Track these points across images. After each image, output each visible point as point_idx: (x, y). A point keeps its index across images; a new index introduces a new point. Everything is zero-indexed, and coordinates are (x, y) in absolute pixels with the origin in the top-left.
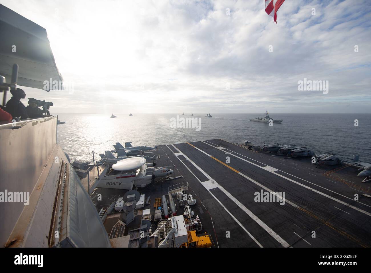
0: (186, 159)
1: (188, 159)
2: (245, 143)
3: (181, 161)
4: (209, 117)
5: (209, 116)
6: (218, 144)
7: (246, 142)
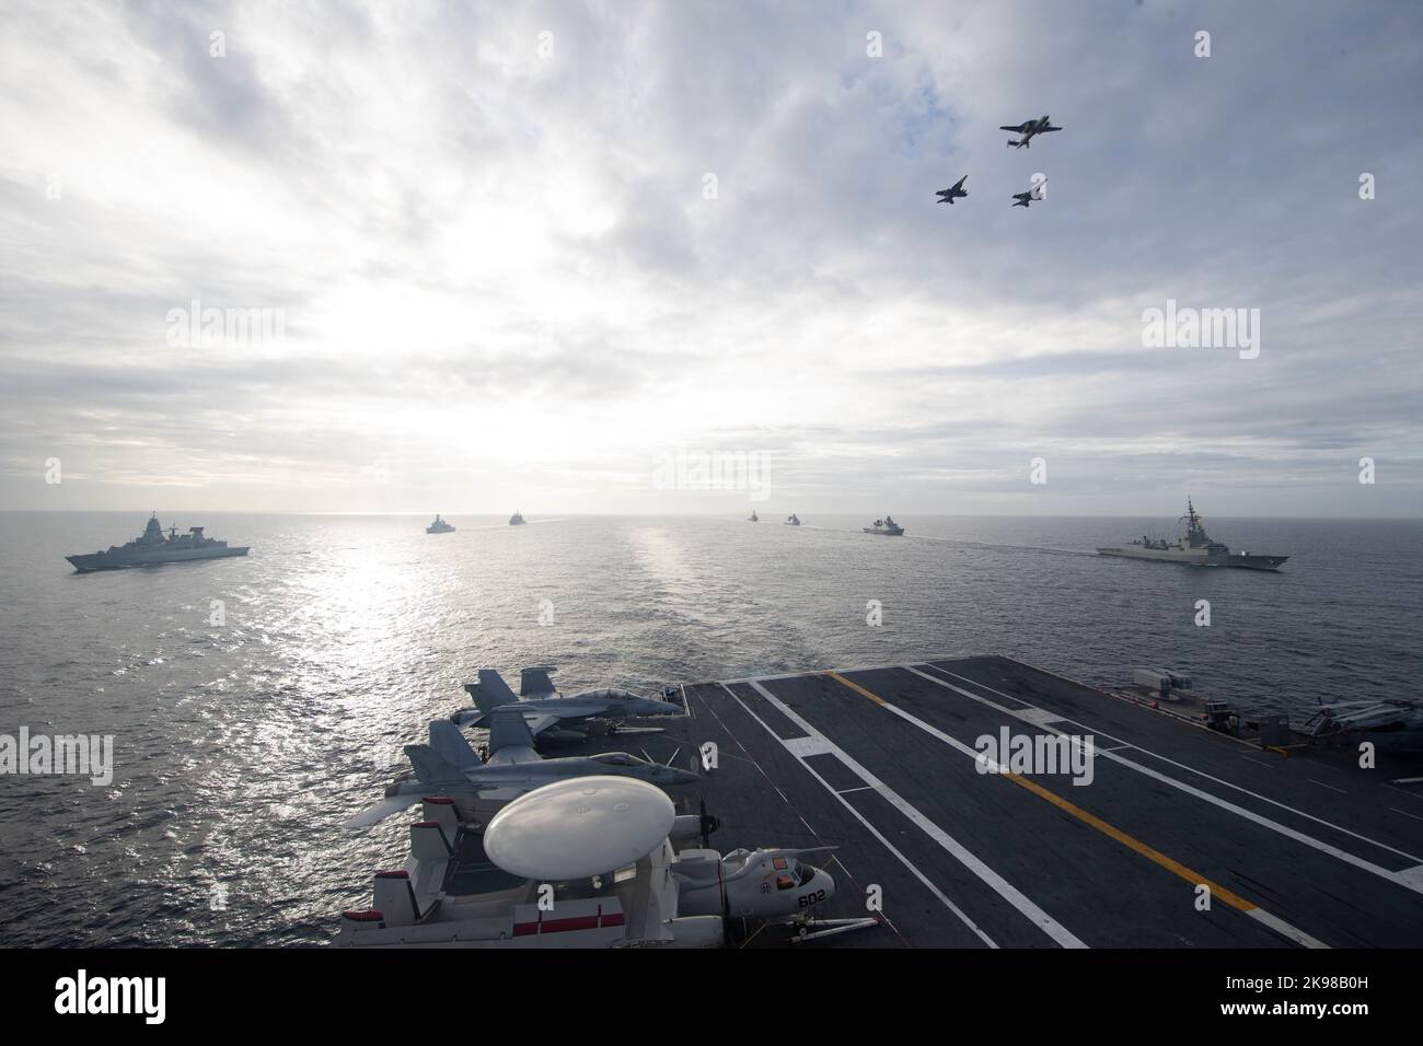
0: (860, 782)
1: (874, 782)
2: (1159, 686)
3: (836, 794)
4: (887, 533)
5: (885, 528)
6: (1009, 691)
7: (1162, 681)
